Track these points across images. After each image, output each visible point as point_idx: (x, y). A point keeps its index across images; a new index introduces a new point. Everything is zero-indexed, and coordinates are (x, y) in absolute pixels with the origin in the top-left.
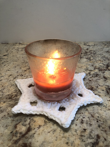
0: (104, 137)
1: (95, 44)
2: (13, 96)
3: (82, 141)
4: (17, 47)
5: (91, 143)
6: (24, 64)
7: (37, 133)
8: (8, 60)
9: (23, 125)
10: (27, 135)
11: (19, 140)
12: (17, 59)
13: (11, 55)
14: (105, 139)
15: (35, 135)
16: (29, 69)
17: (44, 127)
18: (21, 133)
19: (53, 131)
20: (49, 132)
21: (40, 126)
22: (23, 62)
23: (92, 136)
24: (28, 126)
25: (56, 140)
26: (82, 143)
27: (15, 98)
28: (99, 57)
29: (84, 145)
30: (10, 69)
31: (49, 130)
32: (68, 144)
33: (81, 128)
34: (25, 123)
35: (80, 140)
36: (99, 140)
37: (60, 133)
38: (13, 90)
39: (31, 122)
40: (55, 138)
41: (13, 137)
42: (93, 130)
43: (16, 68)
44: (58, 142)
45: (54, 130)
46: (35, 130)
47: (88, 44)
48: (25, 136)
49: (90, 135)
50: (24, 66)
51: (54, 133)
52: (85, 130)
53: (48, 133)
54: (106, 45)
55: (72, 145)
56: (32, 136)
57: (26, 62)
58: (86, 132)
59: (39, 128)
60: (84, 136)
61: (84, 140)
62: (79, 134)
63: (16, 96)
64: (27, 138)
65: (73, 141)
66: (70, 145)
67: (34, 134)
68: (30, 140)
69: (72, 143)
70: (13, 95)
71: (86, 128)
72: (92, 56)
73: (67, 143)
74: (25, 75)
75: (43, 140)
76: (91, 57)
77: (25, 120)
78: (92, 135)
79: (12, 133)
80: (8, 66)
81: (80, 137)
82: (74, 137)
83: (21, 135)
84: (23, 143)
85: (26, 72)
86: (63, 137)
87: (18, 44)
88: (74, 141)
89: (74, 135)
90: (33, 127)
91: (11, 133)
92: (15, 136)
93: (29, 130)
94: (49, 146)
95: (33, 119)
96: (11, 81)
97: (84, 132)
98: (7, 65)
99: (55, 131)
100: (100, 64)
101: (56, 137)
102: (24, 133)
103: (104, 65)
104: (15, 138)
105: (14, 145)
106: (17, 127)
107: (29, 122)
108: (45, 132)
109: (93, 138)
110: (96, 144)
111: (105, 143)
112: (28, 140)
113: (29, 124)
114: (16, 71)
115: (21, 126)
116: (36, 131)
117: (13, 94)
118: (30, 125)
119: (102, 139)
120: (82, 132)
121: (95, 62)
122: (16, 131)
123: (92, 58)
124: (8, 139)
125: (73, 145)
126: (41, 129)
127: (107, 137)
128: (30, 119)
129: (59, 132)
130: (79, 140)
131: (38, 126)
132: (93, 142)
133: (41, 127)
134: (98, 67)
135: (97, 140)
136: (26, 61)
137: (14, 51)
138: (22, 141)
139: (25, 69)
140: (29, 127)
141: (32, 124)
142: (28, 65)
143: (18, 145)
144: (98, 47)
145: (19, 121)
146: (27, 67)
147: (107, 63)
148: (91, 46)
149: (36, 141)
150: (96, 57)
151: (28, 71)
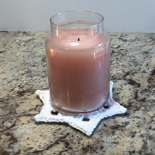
1: (136, 39)
2: (5, 100)
3: (54, 135)
4: (19, 38)
5: (60, 137)
6: (23, 65)
7: (20, 128)
8: (5, 59)
9: (9, 122)
11: (5, 130)
12: (16, 58)
13: (10, 52)
14: (73, 136)
16: (27, 72)
17: (26, 125)
18: (6, 127)
21: (23, 124)
22: (23, 63)
24: (14, 123)
26: (52, 136)
27: (6, 102)
28: (125, 61)
29: (54, 137)
30: (5, 72)
31: (30, 126)
33: (57, 127)
34: (11, 121)
36: (67, 136)
37: (38, 129)
38: (5, 94)
42: (66, 130)
43: (13, 71)
44: (34, 134)
47: (125, 38)
48: (10, 129)
49: (62, 132)
50: (23, 68)
53: (28, 128)
55: (44, 137)
56: (16, 129)
57: (26, 64)
58: (60, 130)
60: (57, 133)
62: (53, 131)
63: (8, 100)
65: (46, 135)
67: (17, 128)
68: (13, 132)
70: (5, 99)
71: (61, 128)
72: (117, 58)
73: (41, 135)
74: (21, 80)
75: (23, 132)
76: (116, 60)
77: (12, 119)
78: (64, 132)
80: (4, 68)
81: (53, 133)
82: (49, 133)
83: (6, 128)
84: (7, 133)
85: (23, 76)
86: (39, 132)
87: (21, 34)
90: (17, 124)
92: (2, 128)
93: (14, 125)
94: (27, 136)
95: (19, 119)
96: (5, 85)
97: (58, 130)
98: (3, 66)
99: (34, 128)
100: (119, 70)
102: (9, 127)
103: (124, 72)
106: (4, 123)
108: (26, 128)
109: (64, 135)
111: (71, 138)
113: (15, 122)
114: (12, 74)
116: (19, 127)
117: (5, 98)
119: (70, 135)
121: (115, 68)
122: (3, 125)
123: (114, 62)
127: (75, 135)
128: (16, 118)
130: (51, 134)
132: (62, 137)
134: (113, 75)
137: (14, 45)
138: (7, 131)
139: (23, 72)
141: (17, 122)
142: (27, 68)
143: (3, 133)
144: (138, 43)
145: (6, 119)
146: (26, 70)
147: (130, 70)
148: (129, 41)
149: (17, 132)
150: (121, 61)
151: (25, 75)
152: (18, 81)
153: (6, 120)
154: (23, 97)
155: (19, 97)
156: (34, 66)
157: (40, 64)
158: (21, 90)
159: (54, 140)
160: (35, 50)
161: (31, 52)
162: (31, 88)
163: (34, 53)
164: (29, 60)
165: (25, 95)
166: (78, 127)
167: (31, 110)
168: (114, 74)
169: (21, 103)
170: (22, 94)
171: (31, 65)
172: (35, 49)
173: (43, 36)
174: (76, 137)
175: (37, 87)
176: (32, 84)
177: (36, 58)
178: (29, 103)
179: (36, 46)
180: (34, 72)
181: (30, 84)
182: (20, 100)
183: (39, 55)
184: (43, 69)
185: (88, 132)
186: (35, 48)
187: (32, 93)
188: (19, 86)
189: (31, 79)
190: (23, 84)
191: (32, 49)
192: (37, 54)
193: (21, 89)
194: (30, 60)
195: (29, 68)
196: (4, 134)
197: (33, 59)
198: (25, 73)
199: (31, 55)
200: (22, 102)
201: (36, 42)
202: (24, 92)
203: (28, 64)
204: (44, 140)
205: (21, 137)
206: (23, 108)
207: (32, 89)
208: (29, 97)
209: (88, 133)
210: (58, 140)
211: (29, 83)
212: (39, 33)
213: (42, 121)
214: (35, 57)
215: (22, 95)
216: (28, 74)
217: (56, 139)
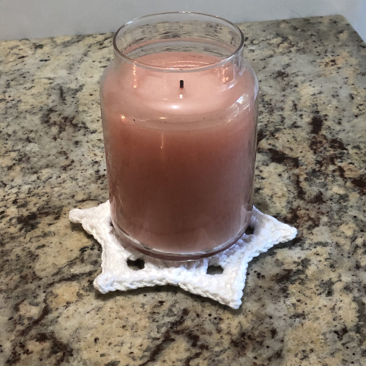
0: (196, 312)
3: (153, 321)
5: (169, 322)
7: (64, 316)
9: (31, 304)
10: (43, 321)
11: (29, 328)
14: (198, 316)
15: (60, 319)
16: (20, 160)
17: (77, 305)
18: (30, 319)
19: (97, 309)
20: (88, 312)
21: (68, 303)
23: (173, 312)
24: (43, 305)
25: (103, 324)
26: (151, 325)
29: (155, 327)
31: (89, 308)
32: (126, 328)
33: (154, 299)
34: (36, 301)
35: (149, 320)
36: (185, 317)
37: (109, 312)
39: (47, 297)
40: (101, 321)
41: (15, 327)
42: (177, 303)
44: (107, 326)
45: (99, 308)
46: (59, 311)
48: (40, 323)
49: (170, 310)
50: (4, 149)
51: (98, 312)
52: (161, 303)
53: (85, 313)
55: (131, 329)
56: (55, 321)
58: (162, 307)
59: (67, 307)
60: (159, 313)
61: (157, 319)
62: (149, 311)
64: (44, 325)
65: (134, 322)
66: (130, 329)
67: (58, 317)
68: (51, 328)
69: (133, 326)
71: (163, 300)
73: (124, 327)
75: (77, 326)
77: (35, 295)
78: (174, 309)
79: (12, 319)
81: (150, 315)
82: (139, 316)
83: (31, 322)
84: (38, 334)
86: (116, 318)
88: (138, 322)
89: (138, 313)
90: (53, 306)
91: (10, 319)
92: (20, 323)
93: (46, 311)
94: (89, 333)
95: (52, 292)
97: (158, 306)
101: (103, 319)
102: (36, 317)
104: (20, 328)
105: (20, 338)
106: (19, 308)
107: (45, 298)
108: (79, 312)
109: (175, 315)
110: (178, 324)
111: (197, 321)
112: (48, 327)
113: (45, 301)
115: (28, 307)
116: (60, 313)
118: (46, 303)
119: (192, 315)
120: (155, 306)
122: (20, 316)
124: (6, 330)
125: (134, 328)
126: (72, 308)
127: (203, 311)
128: (44, 292)
129: (109, 310)
130: (147, 320)
131: (65, 304)
132: (173, 321)
133: (72, 305)
135: (182, 317)
138: (37, 330)
139: (8, 162)
140: (45, 307)
141: (52, 301)
142: (15, 149)
143: (28, 337)
145: (21, 299)
146: (14, 155)
147: (262, 124)
149: (63, 328)
151: (18, 168)
152: (6, 189)
154: (38, 232)
155: (27, 231)
156: (29, 140)
157: (42, 134)
158: (25, 213)
159: (158, 332)
160: (12, 94)
161: (4, 103)
162: (47, 202)
163: (13, 102)
164: (8, 125)
165: (40, 225)
166: (205, 292)
167: (71, 263)
169: (39, 247)
170: (32, 222)
171: (21, 139)
172: (13, 92)
173: (15, 51)
174: (207, 316)
175: (62, 197)
176: (44, 191)
177: (25, 118)
178: (58, 244)
179: (12, 83)
180: (36, 159)
181: (40, 191)
182: (32, 240)
183: (28, 107)
184: (55, 147)
185: (233, 301)
186: (10, 89)
187: (54, 216)
188: (15, 202)
189: (38, 178)
190: (22, 196)
191: (4, 92)
192: (22, 107)
193: (24, 210)
194: (11, 124)
195: (19, 147)
196: (31, 338)
197: (18, 121)
198: (14, 164)
199: (10, 111)
200: (40, 244)
201: (7, 70)
202: (33, 216)
203: (12, 138)
204: (136, 336)
205: (76, 339)
206: (51, 260)
207: (51, 204)
208: (52, 228)
209: (235, 303)
210: (167, 332)
211: (36, 191)
212: (4, 43)
213: (113, 289)
214: (22, 115)
215: (33, 227)
216: (23, 165)
217: (164, 330)
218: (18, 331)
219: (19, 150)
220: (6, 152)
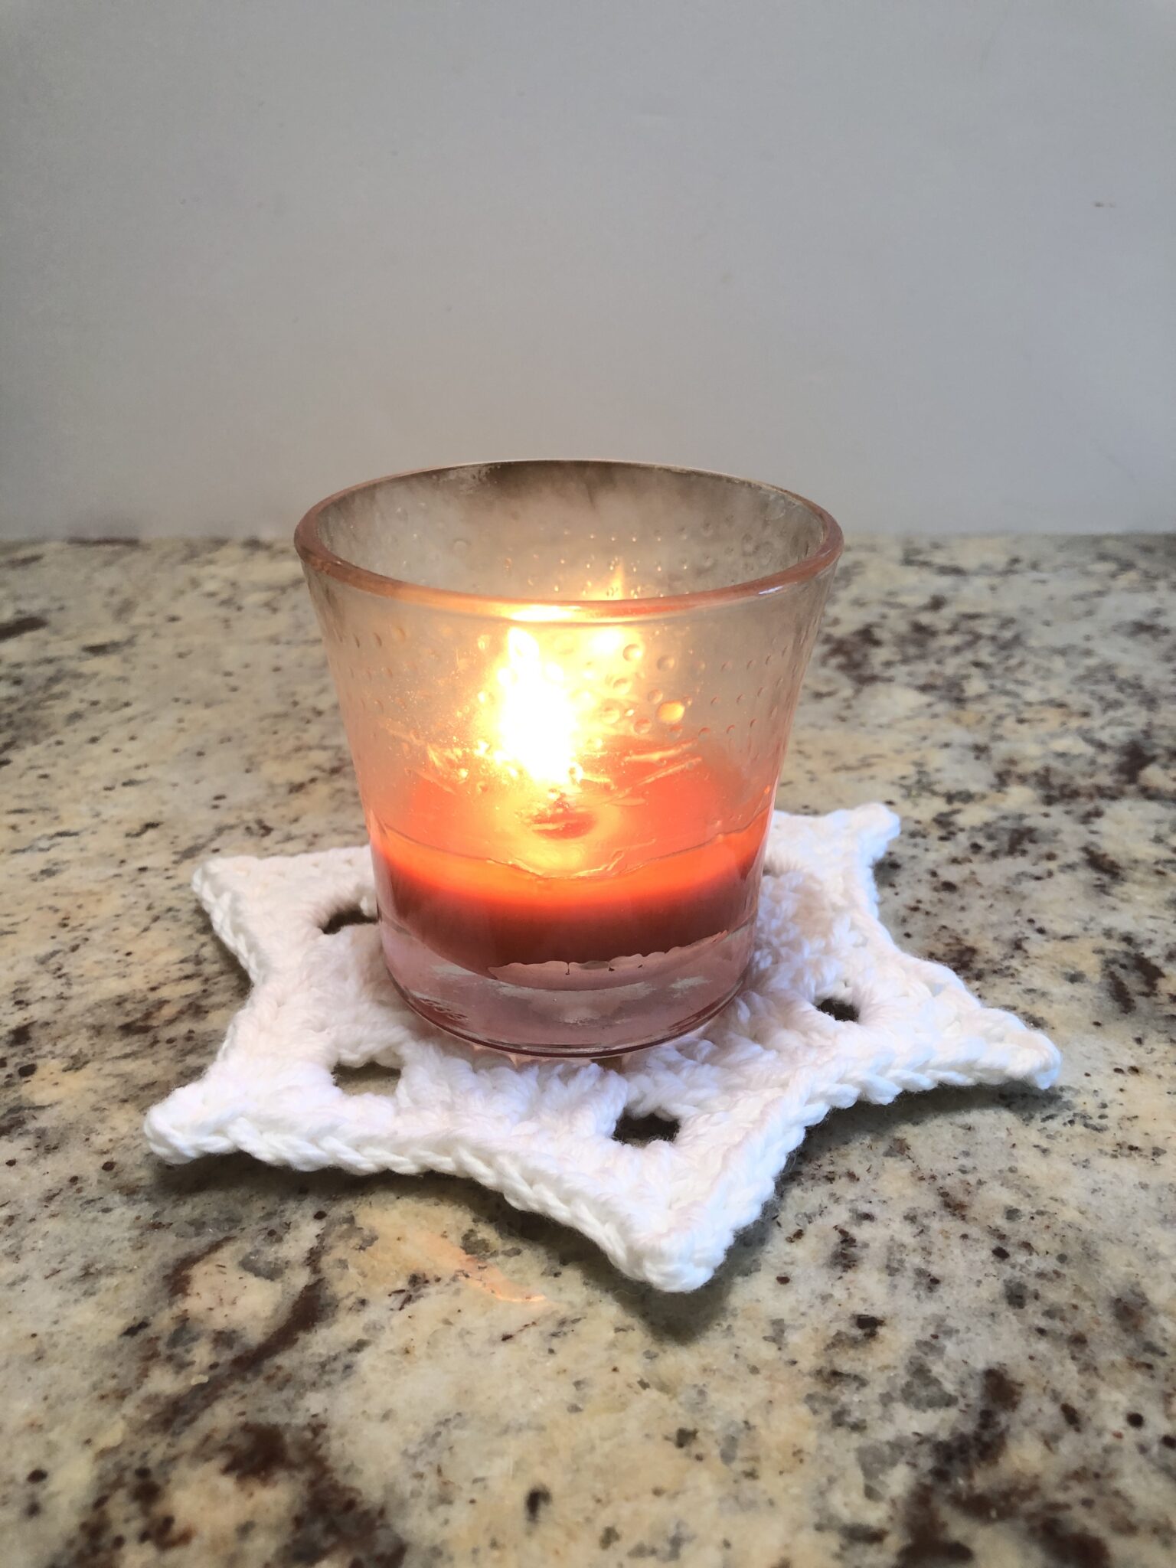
0: (1055, 1396)
1: (1015, 561)
2: (168, 1012)
3: (839, 1419)
4: (219, 572)
5: (922, 1439)
6: (287, 727)
7: (389, 1341)
8: (130, 692)
9: (248, 1265)
10: (286, 1360)
11: (207, 1394)
12: (218, 680)
13: (165, 647)
14: (1072, 1417)
15: (365, 1360)
16: (335, 771)
17: (457, 1292)
18: (224, 1338)
19: (550, 1327)
20: (506, 1338)
21: (417, 1281)
22: (278, 708)
23: (936, 1382)
24: (301, 1279)
25: (575, 1409)
26: (828, 1441)
27: (182, 1028)
28: (1047, 674)
29: (852, 1457)
30: (140, 775)
31: (514, 1316)
32: (695, 1449)
33: (830, 1304)
34: (272, 1253)
35: (815, 1412)
36: (1003, 1418)
37: (613, 1345)
38: (163, 958)
39: (329, 1241)
40: (568, 1393)
41: (144, 1374)
42: (950, 1332)
43: (208, 765)
44: (593, 1425)
45: (562, 1323)
46: (370, 1314)
47: (940, 558)
48: (268, 1366)
49: (920, 1371)
50: (291, 743)
51: (555, 1343)
52: (869, 1325)
53: (492, 1342)
54: (1127, 566)
55: (727, 1457)
56: (338, 1367)
57: (309, 715)
58: (874, 1345)
59: (409, 1299)
60: (861, 1382)
61: (856, 1415)
62: (808, 1361)
63: (196, 1009)
64: (287, 1380)
65: (739, 1418)
66: (716, 1452)
67: (359, 1346)
68: (314, 1403)
69: (732, 1441)
70: (162, 1003)
71: (876, 1312)
72: (977, 664)
73: (684, 1438)
74: (295, 829)
75: (444, 1403)
76: (974, 671)
77: (274, 1223)
78: (937, 1369)
79: (143, 1335)
80: (128, 747)
81: (819, 1388)
82: (759, 1387)
83: (227, 1356)
84: (246, 1428)
85: (299, 802)
86: (644, 1385)
87: (232, 552)
88: (756, 1420)
89: (754, 1370)
90: (343, 1286)
91: (131, 1332)
92: (170, 1358)
93: (309, 1310)
94: (501, 1454)
95: (351, 1220)
96: (147, 879)
97: (855, 1343)
98: (119, 734)
99: (563, 1327)
100: (1053, 736)
101: (578, 1384)
102: (255, 1335)
103: (1102, 747)
104: (164, 1382)
105: (149, 1442)
106: (187, 1280)
107: (315, 1243)
108: (464, 1333)
109: (948, 1401)
110: (973, 1453)
111: (1070, 1447)
112: (301, 1396)
113: (313, 1258)
114: (207, 791)
115: (233, 1274)
116: (375, 1328)
117: (164, 993)
118: (316, 1270)
119: (1037, 1408)
120: (838, 1341)
121: (1010, 723)
122: (183, 1319)
123: (976, 685)
124: (94, 1387)
125: (741, 1453)
126: (431, 1304)
127: (1091, 1394)
128: (320, 1216)
129: (612, 1334)
130: (803, 1410)
131: (402, 1284)
132: (944, 1436)
133: (432, 1289)
134: (1034, 766)
135: (986, 1418)
136: (311, 702)
137: (193, 610)
138: (239, 1407)
139: (297, 772)
140: (308, 1288)
141: (343, 1264)
142: (327, 742)
143: (189, 1441)
144: (1043, 582)
145: (210, 1235)
146: (319, 757)
147: (1131, 729)
148: (976, 573)
149: (375, 1408)
150: (1020, 676)
151: (322, 790)
152: (267, 841)
153: (204, 1241)
159: (870, 1493)
164: (323, 690)
168: (1032, 759)
174: (1118, 1423)
194: (332, 690)
195: (342, 740)
196: (203, 1453)
198: (313, 780)
203: (326, 718)
204: (752, 1504)
205: (431, 1484)
210: (921, 1497)
216: (341, 783)
217: (899, 1480)
218: (151, 1400)
219: (339, 748)
220: (298, 749)
